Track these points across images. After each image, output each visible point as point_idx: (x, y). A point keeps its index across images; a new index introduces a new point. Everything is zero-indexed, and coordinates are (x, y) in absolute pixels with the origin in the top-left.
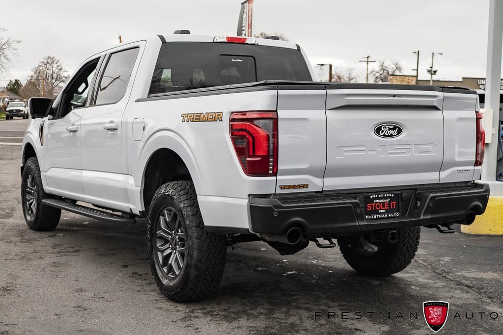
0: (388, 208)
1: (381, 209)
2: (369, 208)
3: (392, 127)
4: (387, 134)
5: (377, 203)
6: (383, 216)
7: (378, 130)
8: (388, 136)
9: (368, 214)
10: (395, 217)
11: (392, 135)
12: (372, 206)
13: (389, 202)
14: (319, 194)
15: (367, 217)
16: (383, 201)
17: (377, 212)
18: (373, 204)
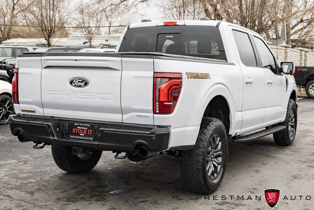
0: (86, 133)
1: (81, 133)
2: (74, 131)
3: (81, 81)
4: (77, 85)
5: (79, 129)
6: (82, 138)
7: (71, 82)
8: (78, 86)
9: (72, 135)
10: (90, 140)
11: (80, 86)
12: (75, 130)
13: (87, 130)
14: (52, 118)
15: (71, 136)
16: (83, 128)
17: (79, 135)
18: (76, 129)
